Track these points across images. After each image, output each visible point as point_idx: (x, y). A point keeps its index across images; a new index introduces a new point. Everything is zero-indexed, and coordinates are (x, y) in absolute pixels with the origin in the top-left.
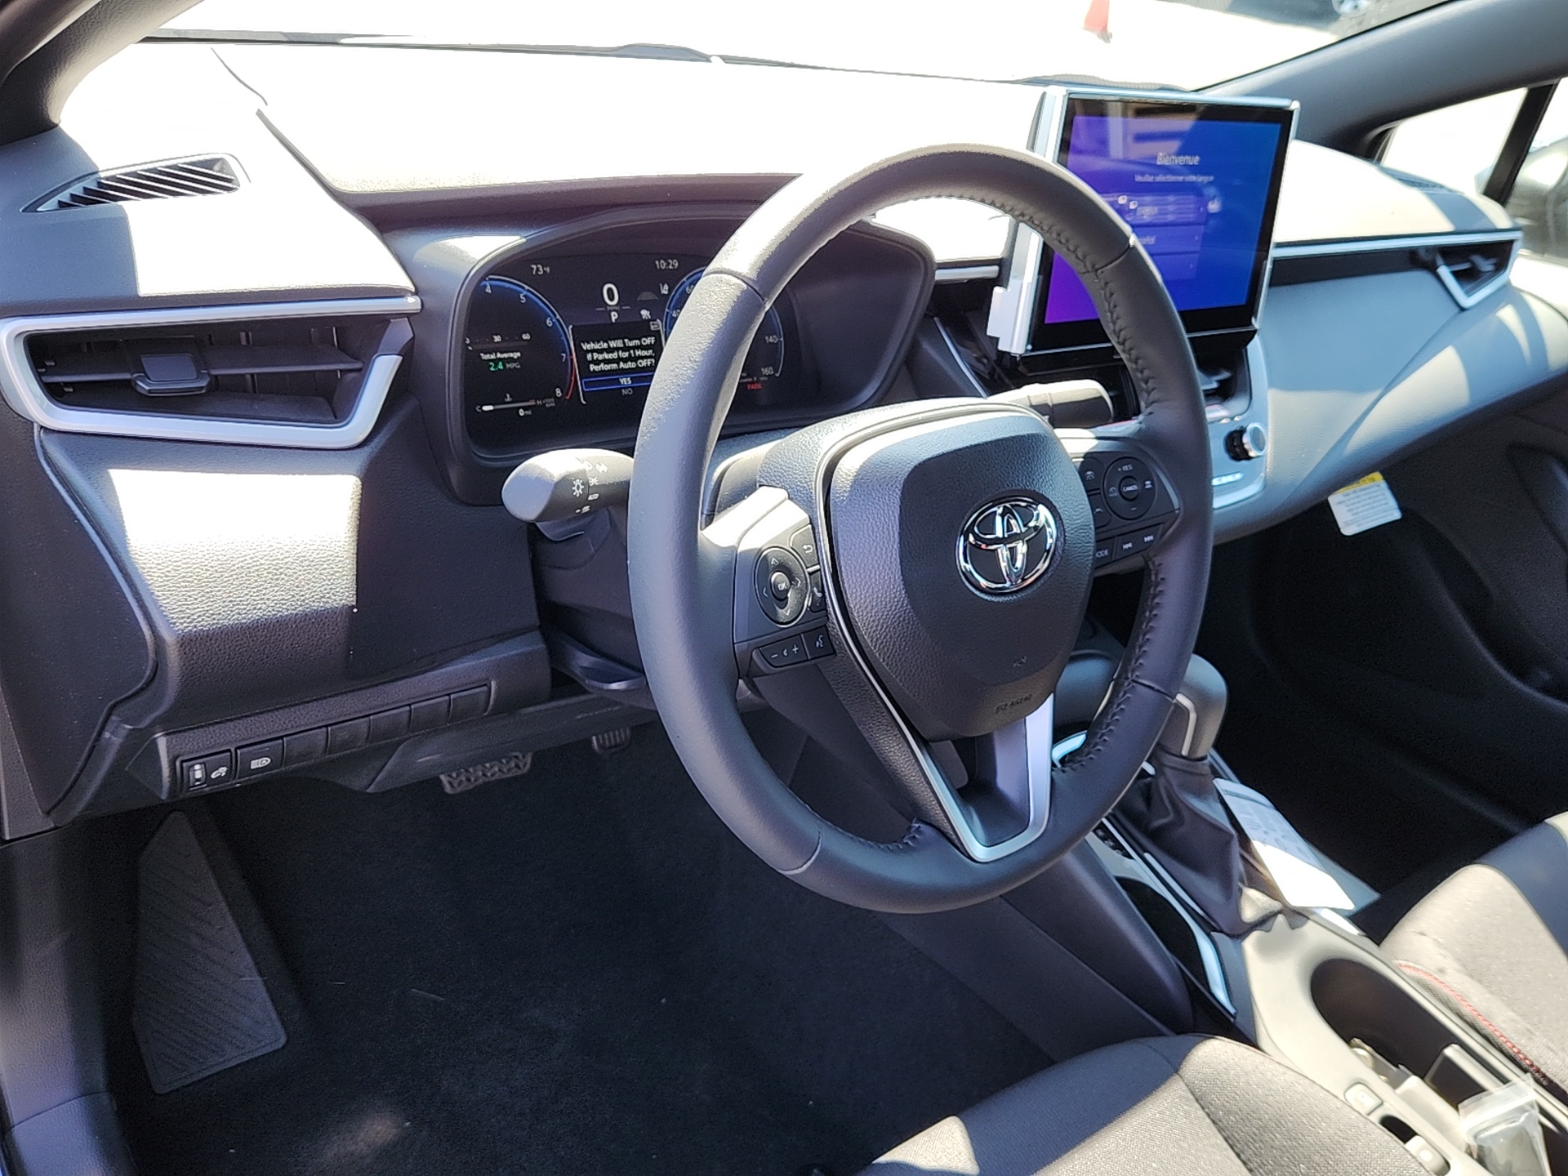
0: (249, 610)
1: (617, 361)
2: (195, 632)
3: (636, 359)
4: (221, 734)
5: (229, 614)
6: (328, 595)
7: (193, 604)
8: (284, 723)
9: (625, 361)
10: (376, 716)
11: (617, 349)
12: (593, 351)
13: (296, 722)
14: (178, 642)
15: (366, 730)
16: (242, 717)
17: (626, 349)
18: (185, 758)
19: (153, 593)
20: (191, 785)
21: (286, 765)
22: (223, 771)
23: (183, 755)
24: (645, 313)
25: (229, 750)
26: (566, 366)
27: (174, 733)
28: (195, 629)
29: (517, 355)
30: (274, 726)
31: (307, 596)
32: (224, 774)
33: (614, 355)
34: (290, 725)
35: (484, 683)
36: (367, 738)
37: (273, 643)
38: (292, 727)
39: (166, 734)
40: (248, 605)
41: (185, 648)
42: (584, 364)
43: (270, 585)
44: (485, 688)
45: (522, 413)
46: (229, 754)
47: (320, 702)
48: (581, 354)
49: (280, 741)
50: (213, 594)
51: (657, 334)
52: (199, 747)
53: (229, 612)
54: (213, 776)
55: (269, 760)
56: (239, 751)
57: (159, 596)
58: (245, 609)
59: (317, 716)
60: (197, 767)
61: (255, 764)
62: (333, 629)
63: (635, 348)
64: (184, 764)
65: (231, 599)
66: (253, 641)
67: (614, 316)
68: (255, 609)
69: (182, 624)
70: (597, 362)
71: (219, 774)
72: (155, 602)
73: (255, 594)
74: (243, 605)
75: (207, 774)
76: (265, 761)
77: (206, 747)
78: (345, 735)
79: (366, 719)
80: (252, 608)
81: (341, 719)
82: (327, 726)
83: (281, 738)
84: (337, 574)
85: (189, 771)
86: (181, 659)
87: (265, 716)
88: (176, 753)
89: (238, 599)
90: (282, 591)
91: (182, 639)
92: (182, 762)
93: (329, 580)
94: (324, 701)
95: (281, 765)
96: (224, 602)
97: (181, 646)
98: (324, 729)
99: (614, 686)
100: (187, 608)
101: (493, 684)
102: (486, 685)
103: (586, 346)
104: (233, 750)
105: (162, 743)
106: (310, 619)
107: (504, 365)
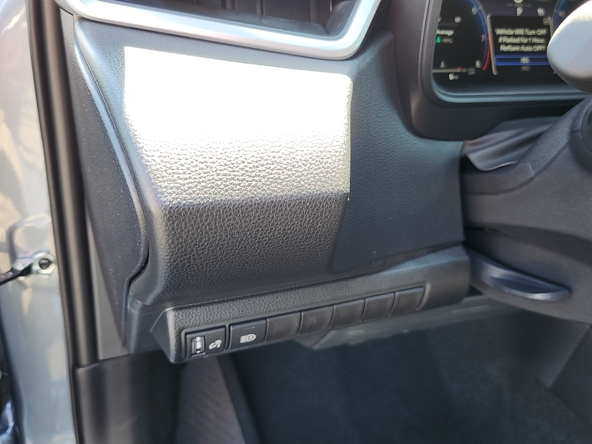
0: (244, 186)
1: (520, 44)
2: (184, 205)
3: (533, 44)
4: (218, 313)
5: (222, 189)
6: (323, 179)
7: (184, 173)
8: (269, 306)
9: (526, 45)
10: (339, 306)
11: (520, 36)
12: (503, 35)
13: (277, 306)
14: (165, 215)
15: (330, 318)
16: (236, 299)
17: (526, 36)
18: (190, 330)
19: (143, 157)
20: (193, 352)
21: (267, 340)
22: (218, 343)
23: (186, 328)
24: (541, 12)
25: (224, 326)
26: (484, 45)
27: (181, 309)
28: (184, 202)
29: (450, 33)
30: (260, 308)
31: (303, 178)
32: (219, 346)
33: (517, 40)
34: (272, 309)
35: (421, 285)
36: (330, 323)
37: (266, 226)
38: (274, 310)
39: (175, 309)
40: (242, 180)
41: (173, 223)
42: (497, 45)
43: (266, 162)
44: (421, 289)
45: (451, 77)
46: (223, 329)
47: (297, 291)
48: (496, 37)
49: (264, 322)
50: (207, 164)
51: (548, 27)
52: (200, 322)
53: (222, 186)
54: (211, 347)
55: (255, 336)
56: (231, 328)
57: (148, 161)
58: (239, 185)
59: (294, 302)
60: (198, 339)
61: (244, 339)
62: (326, 217)
63: (533, 36)
64: (188, 336)
65: (225, 172)
66: (245, 222)
67: (519, 11)
68: (249, 185)
69: (171, 194)
70: (506, 44)
71: (215, 346)
72: (145, 167)
73: (251, 170)
74: (238, 179)
75: (206, 345)
76: (251, 337)
77: (206, 322)
78: (313, 320)
79: (331, 308)
80: (247, 184)
81: (312, 306)
82: (300, 311)
83: (265, 318)
84: (334, 158)
85: (192, 341)
86: (168, 235)
87: (254, 299)
88: (182, 326)
89: (233, 174)
90: (278, 169)
91: (169, 212)
92: (186, 334)
93: (326, 163)
94: (300, 291)
95: (264, 340)
96: (218, 175)
97: (169, 221)
98: (298, 314)
99: (539, 296)
100: (178, 178)
101: (428, 287)
102: (422, 286)
103: (499, 31)
104: (227, 326)
105: (171, 315)
106: (304, 203)
107: (441, 39)
